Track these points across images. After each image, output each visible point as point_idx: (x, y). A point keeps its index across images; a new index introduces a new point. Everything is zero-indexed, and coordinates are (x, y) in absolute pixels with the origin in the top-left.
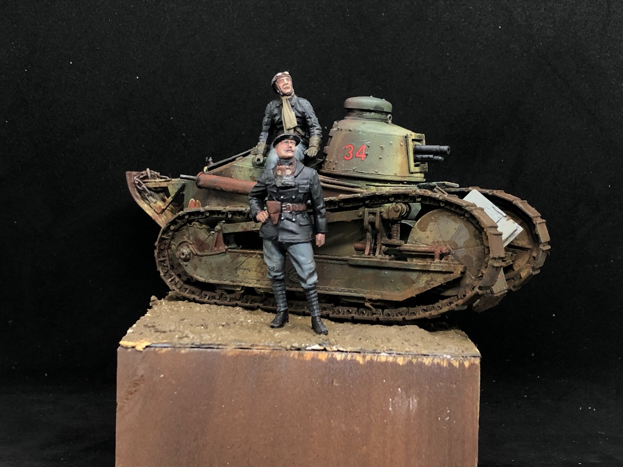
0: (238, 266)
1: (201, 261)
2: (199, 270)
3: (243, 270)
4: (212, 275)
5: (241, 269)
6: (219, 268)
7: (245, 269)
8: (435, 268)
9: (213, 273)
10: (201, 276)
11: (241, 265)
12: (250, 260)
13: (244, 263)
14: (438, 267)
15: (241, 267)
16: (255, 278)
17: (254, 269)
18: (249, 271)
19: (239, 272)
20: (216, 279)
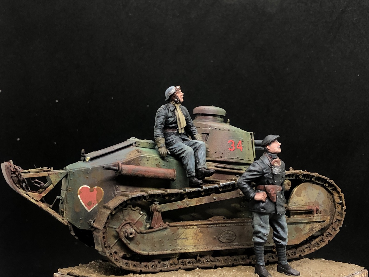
0: (178, 237)
1: (143, 237)
2: (141, 246)
3: (182, 240)
4: (155, 248)
5: (181, 239)
6: (161, 242)
7: (183, 239)
8: (316, 219)
9: (155, 246)
10: (143, 251)
11: (180, 236)
12: (188, 231)
13: (183, 234)
14: (318, 219)
15: (180, 237)
16: (192, 245)
17: (191, 238)
18: (187, 239)
19: (179, 242)
20: (158, 250)
